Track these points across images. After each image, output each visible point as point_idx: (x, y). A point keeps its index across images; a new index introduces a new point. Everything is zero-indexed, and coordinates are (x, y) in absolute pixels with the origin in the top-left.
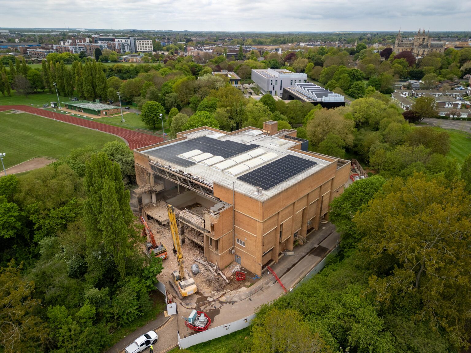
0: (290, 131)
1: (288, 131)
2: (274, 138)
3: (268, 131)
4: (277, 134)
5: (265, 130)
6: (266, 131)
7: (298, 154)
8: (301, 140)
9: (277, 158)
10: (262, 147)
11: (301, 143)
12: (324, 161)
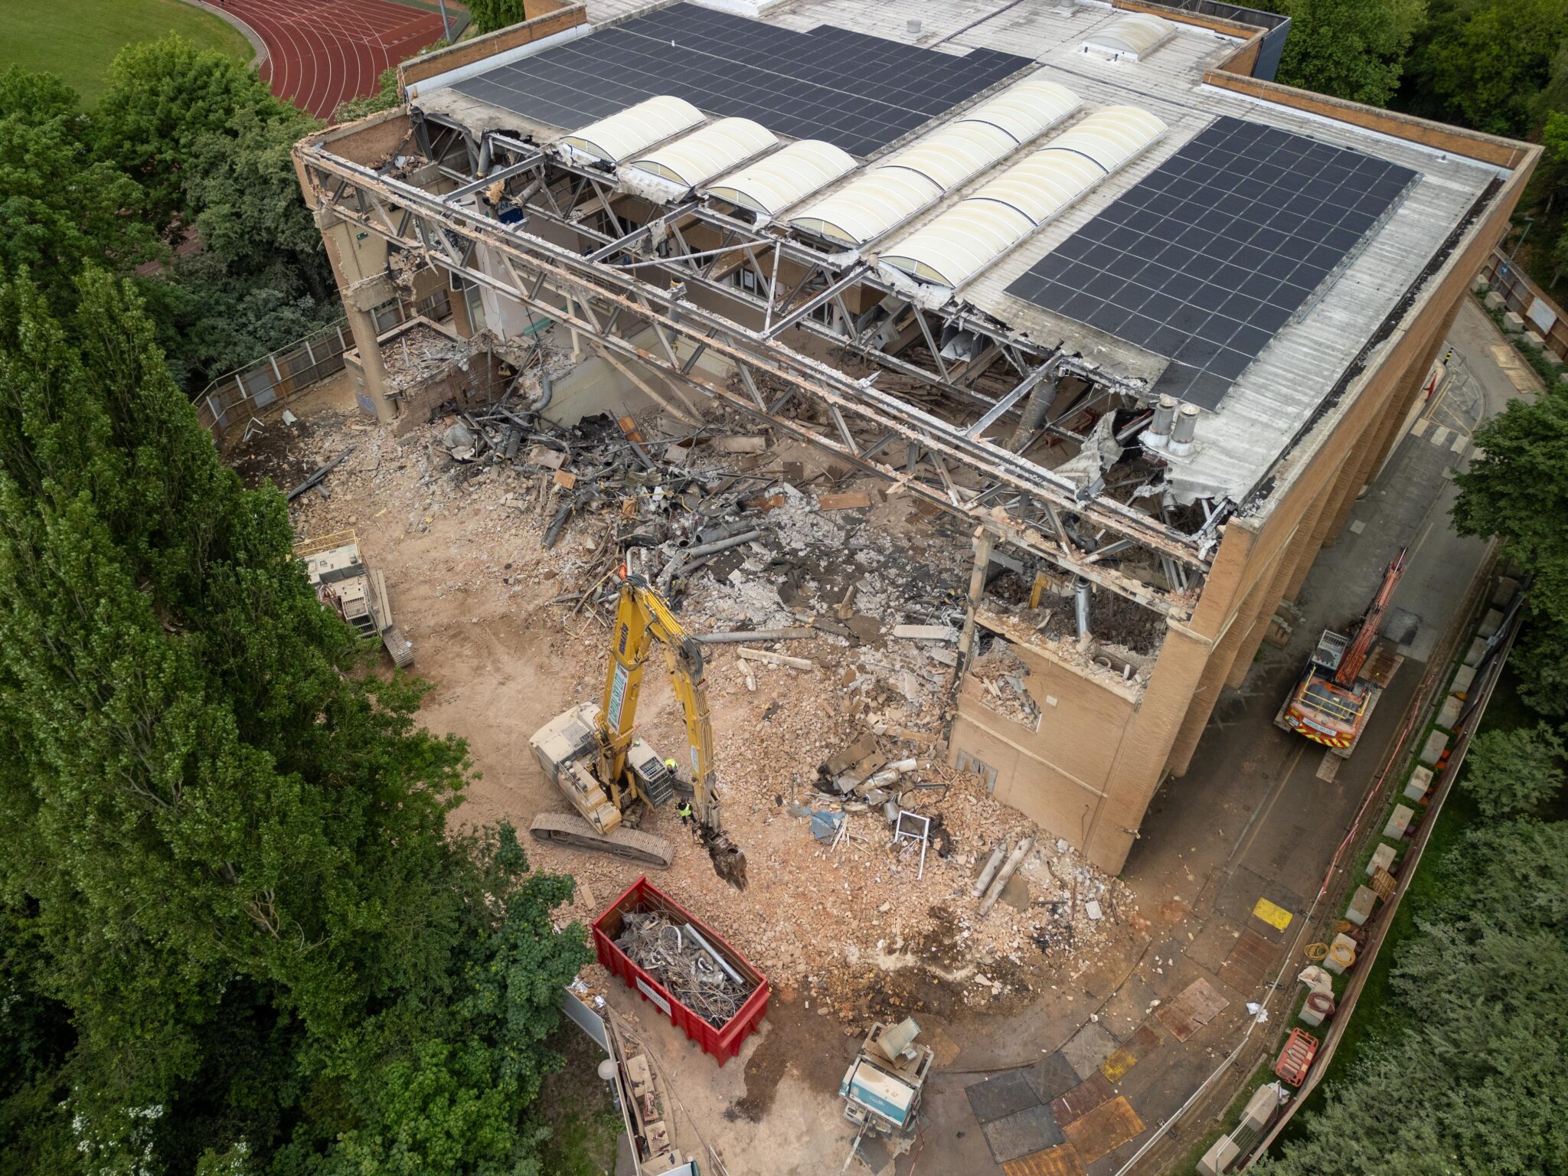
8: (1250, 19)
9: (1158, 143)
10: (1043, 65)
11: (1259, 35)
12: (1444, 158)
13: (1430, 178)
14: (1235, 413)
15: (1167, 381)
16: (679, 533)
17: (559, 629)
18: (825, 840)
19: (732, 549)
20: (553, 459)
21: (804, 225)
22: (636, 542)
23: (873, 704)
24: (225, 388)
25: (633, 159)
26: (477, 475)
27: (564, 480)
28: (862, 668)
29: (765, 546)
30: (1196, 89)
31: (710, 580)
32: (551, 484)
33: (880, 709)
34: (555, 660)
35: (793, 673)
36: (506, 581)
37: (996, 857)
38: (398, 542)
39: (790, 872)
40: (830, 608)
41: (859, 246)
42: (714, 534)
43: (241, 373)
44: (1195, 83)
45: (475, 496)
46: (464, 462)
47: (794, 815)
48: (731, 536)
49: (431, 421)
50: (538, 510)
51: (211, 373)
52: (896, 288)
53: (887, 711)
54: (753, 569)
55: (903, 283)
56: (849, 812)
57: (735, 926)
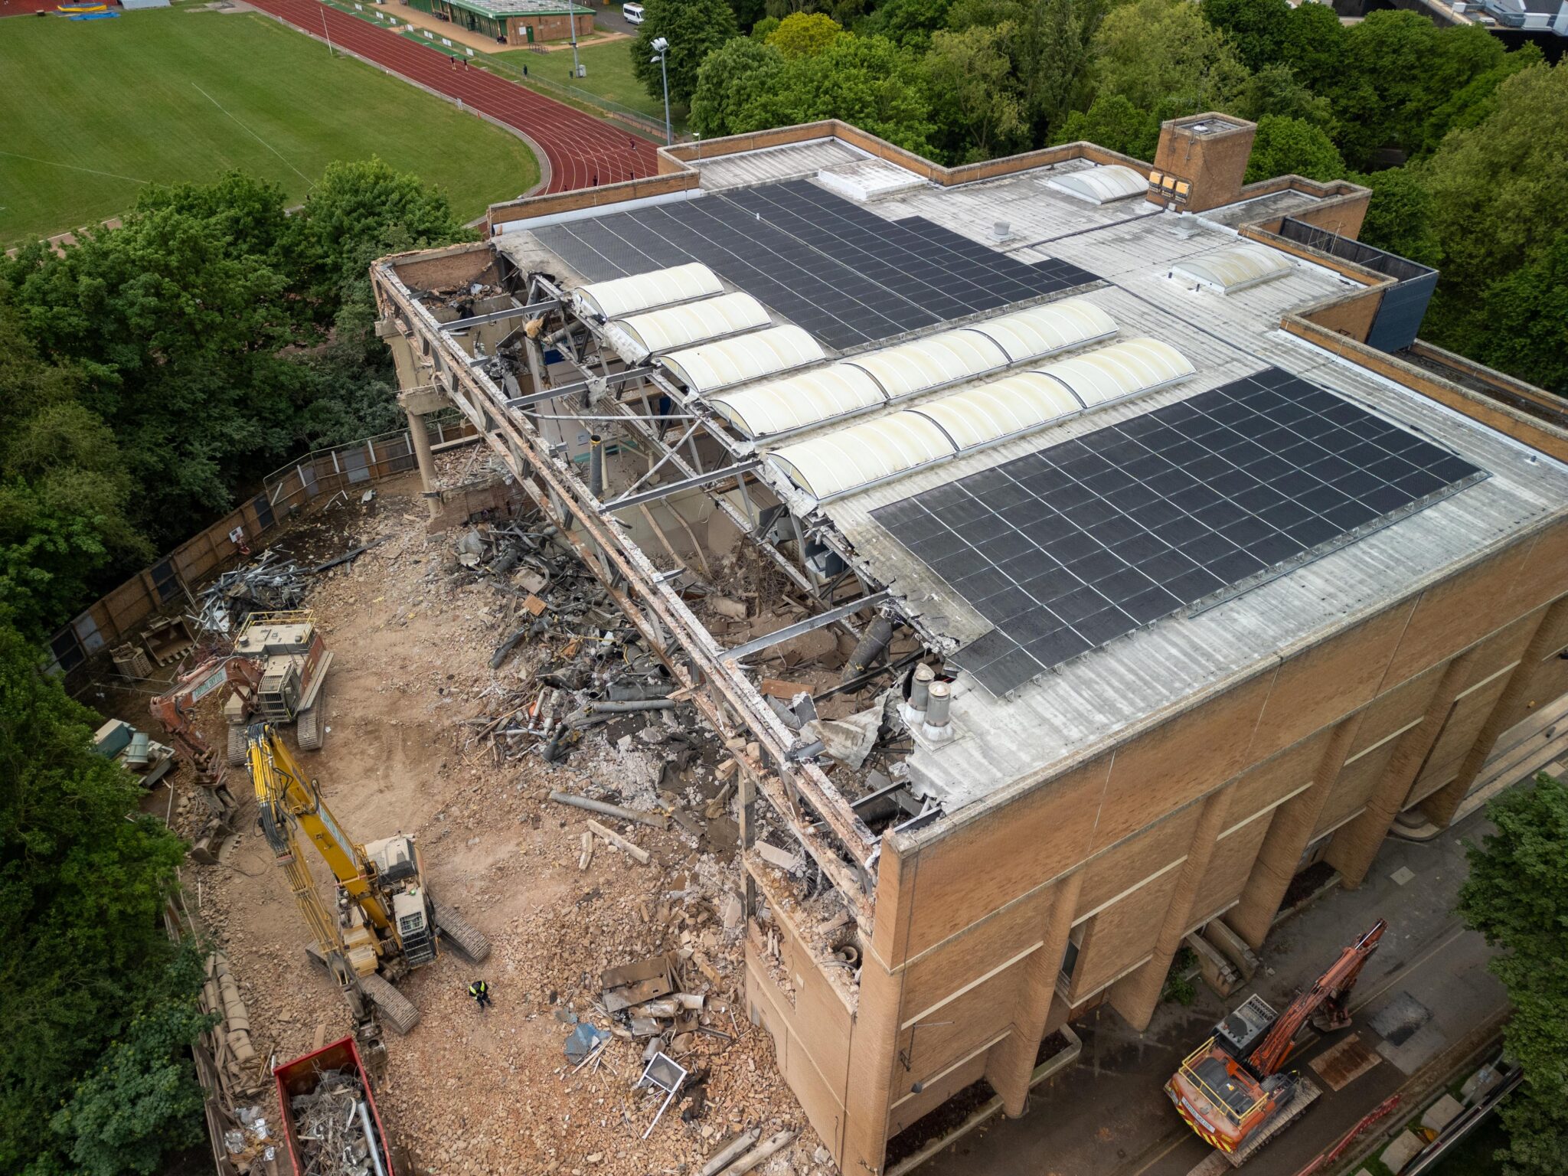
0: (1327, 194)
1: (1316, 192)
2: (1206, 232)
3: (1178, 179)
4: (1237, 207)
5: (1165, 173)
6: (1168, 182)
7: (1342, 373)
8: (1382, 266)
9: (1178, 385)
10: (1111, 284)
11: (1381, 285)
12: (1534, 459)
13: (1499, 481)
14: (1029, 706)
15: (977, 651)
16: (597, 683)
17: (458, 751)
18: (575, 1057)
19: (638, 713)
20: (535, 583)
21: (720, 408)
22: (554, 684)
23: (690, 922)
24: (321, 461)
25: (618, 319)
26: (471, 583)
27: (532, 605)
28: (695, 878)
29: (677, 717)
30: (1271, 335)
31: (602, 740)
32: (518, 608)
33: (697, 929)
34: (439, 782)
35: (630, 862)
36: (441, 691)
37: (745, 1140)
38: (377, 629)
39: (520, 1082)
40: (703, 801)
41: (756, 439)
42: (626, 693)
43: (337, 451)
44: (1273, 327)
45: (460, 603)
46: (469, 568)
47: (560, 1018)
48: (648, 699)
49: (466, 524)
50: (500, 630)
51: (312, 445)
52: (776, 488)
53: (704, 932)
54: (646, 739)
55: (783, 485)
56: (614, 1035)
57: (434, 1122)
